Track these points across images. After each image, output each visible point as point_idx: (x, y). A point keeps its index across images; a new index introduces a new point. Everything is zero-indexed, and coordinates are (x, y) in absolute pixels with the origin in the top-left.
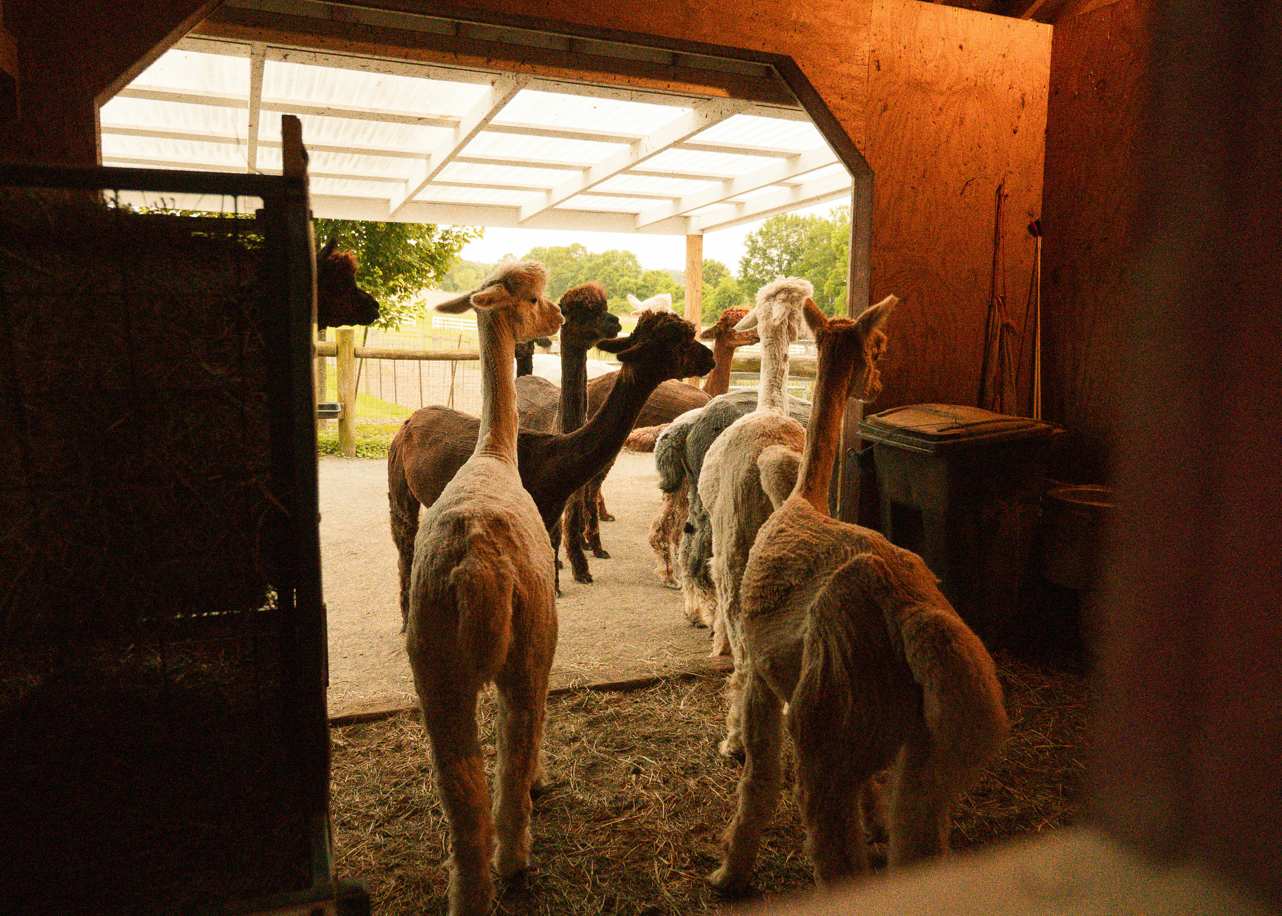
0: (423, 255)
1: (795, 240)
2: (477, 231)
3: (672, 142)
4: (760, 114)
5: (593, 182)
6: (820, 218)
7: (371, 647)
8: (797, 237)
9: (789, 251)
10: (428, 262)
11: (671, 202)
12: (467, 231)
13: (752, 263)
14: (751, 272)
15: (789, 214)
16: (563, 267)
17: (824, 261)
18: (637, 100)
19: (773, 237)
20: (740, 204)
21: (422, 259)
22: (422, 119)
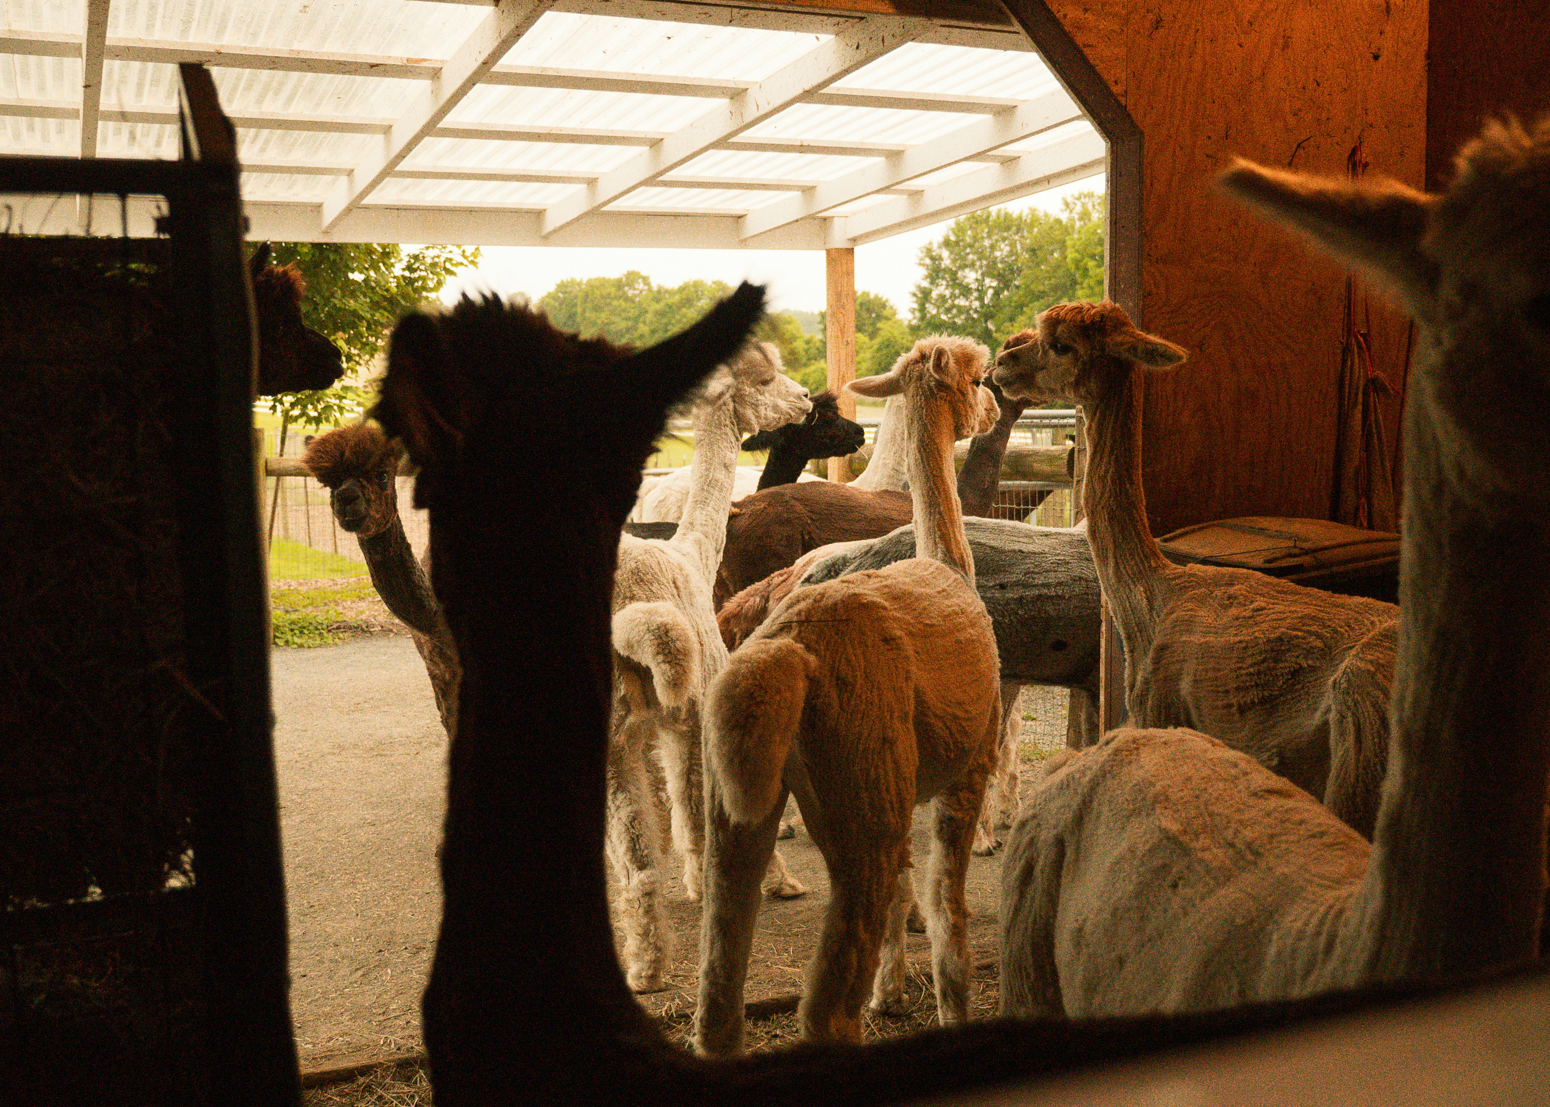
0: (376, 298)
1: (1005, 253)
2: (467, 254)
3: (801, 91)
4: (947, 41)
5: (668, 164)
6: (1046, 215)
7: (319, 961)
8: (1008, 248)
9: (996, 273)
10: (385, 309)
11: (797, 194)
12: (450, 256)
13: (934, 295)
14: (932, 310)
15: (994, 210)
16: (612, 313)
17: (1055, 288)
18: (742, 24)
19: (968, 250)
20: (915, 195)
21: (375, 306)
22: (377, 65)
